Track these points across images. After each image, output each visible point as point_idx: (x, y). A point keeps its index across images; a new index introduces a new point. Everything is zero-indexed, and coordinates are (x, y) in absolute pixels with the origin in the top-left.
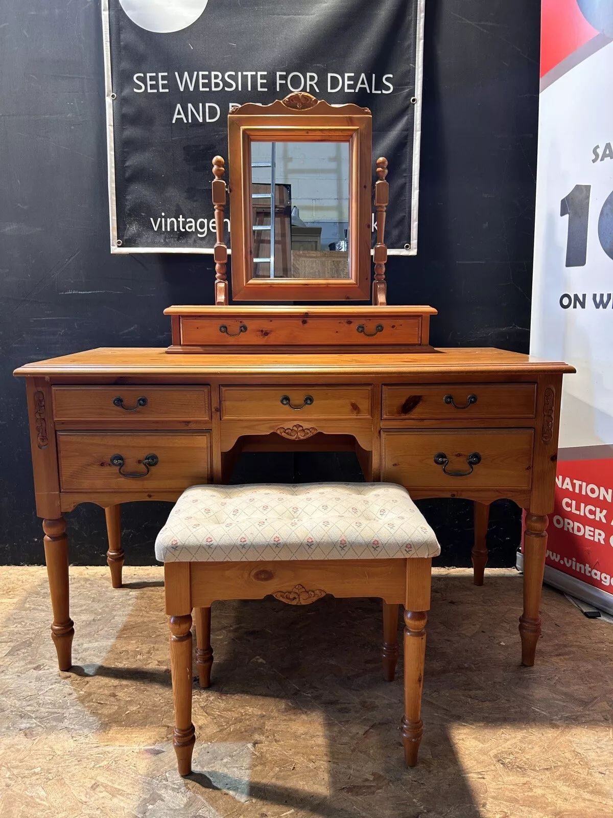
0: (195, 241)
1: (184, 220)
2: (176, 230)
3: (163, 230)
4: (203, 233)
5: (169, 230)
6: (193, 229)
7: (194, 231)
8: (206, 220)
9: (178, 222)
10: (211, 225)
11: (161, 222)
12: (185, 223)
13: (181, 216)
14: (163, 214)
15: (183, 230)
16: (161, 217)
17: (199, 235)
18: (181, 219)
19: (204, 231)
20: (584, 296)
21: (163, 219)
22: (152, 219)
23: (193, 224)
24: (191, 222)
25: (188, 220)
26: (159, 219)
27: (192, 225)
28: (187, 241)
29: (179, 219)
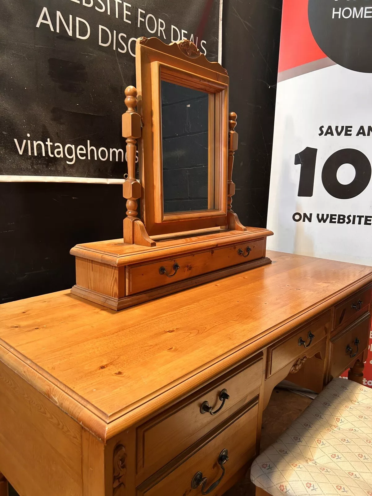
0: (64, 169)
1: (52, 144)
2: (44, 155)
3: (30, 154)
4: (71, 160)
5: (36, 154)
6: (62, 155)
7: (62, 157)
8: (73, 146)
9: (46, 146)
10: (78, 152)
11: (27, 144)
12: (53, 148)
13: (48, 140)
14: (28, 135)
15: (52, 156)
16: (27, 139)
17: (68, 162)
18: (49, 143)
19: (73, 158)
20: (311, 215)
21: (29, 142)
22: (16, 140)
23: (61, 149)
24: (59, 147)
25: (56, 144)
26: (25, 141)
27: (61, 151)
28: (56, 168)
29: (47, 143)
